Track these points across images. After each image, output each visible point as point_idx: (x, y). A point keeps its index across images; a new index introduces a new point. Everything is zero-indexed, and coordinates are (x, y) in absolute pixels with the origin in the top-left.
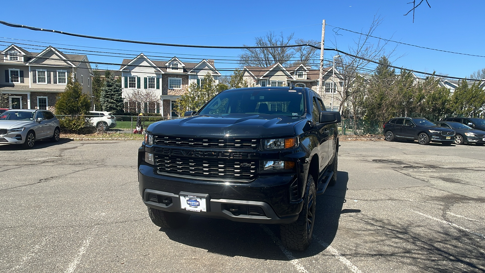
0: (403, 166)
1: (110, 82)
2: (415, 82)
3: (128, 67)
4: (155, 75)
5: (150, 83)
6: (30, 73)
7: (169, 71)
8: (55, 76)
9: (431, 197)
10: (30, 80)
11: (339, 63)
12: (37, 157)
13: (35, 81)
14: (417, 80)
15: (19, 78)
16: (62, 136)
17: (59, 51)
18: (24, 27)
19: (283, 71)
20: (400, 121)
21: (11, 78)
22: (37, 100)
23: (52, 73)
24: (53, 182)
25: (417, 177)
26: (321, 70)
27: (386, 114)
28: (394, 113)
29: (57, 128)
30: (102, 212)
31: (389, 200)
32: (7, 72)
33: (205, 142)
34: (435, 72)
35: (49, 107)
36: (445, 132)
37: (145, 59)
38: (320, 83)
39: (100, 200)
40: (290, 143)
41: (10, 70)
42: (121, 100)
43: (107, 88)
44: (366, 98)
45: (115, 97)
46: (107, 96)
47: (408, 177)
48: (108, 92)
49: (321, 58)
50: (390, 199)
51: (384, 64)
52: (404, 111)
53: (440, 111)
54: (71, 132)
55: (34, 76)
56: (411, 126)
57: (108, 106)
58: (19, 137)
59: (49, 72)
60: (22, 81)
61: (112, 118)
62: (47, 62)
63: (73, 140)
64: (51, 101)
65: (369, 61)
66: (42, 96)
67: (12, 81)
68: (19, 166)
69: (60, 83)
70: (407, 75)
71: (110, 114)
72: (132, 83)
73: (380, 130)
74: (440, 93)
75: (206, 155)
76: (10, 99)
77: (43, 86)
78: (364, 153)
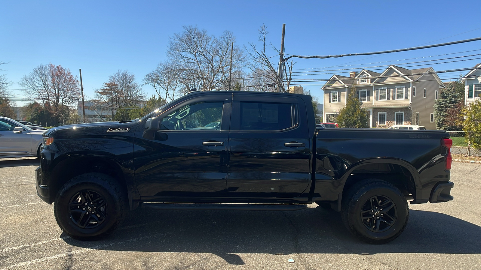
1: (445, 93)
6: (373, 92)
8: (394, 92)
10: (373, 99)
13: (377, 99)
15: (366, 97)
21: (361, 98)
22: (378, 116)
23: (391, 90)
32: (358, 93)
35: (388, 122)
41: (360, 91)
46: (440, 108)
48: (442, 104)
55: (377, 94)
57: (440, 120)
59: (388, 90)
60: (368, 100)
62: (388, 80)
64: (390, 116)
66: (382, 112)
67: (361, 101)
69: (398, 98)
72: (480, 91)
77: (384, 103)
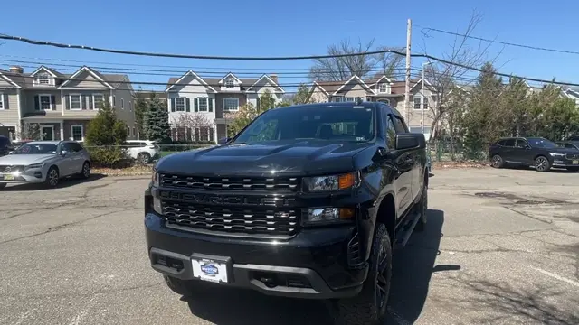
0: (516, 201)
1: (154, 105)
2: (528, 93)
3: (175, 87)
4: (207, 95)
5: (201, 105)
6: (62, 98)
7: (223, 89)
8: (91, 101)
9: (558, 246)
10: (62, 107)
11: (430, 72)
12: (56, 198)
13: (68, 108)
14: (531, 89)
15: (51, 105)
16: (93, 171)
17: (93, 71)
18: (49, 44)
19: (361, 84)
20: (511, 142)
21: (42, 105)
22: (71, 130)
23: (87, 98)
24: (65, 231)
25: (536, 216)
26: (407, 82)
27: (492, 134)
28: (502, 132)
29: (87, 162)
30: (111, 273)
31: (498, 250)
32: (37, 97)
33: (226, 183)
34: (554, 79)
36: (570, 155)
37: (194, 77)
38: (407, 97)
39: (114, 256)
40: (346, 181)
41: (40, 95)
42: (167, 126)
43: (150, 113)
44: (466, 115)
45: (160, 123)
46: (151, 121)
47: (524, 217)
48: (152, 117)
49: (407, 67)
50: (500, 250)
51: (488, 72)
52: (515, 129)
53: (562, 128)
54: (105, 166)
55: (67, 101)
56: (524, 148)
57: (152, 134)
58: (38, 174)
59: (83, 97)
60: (54, 108)
61: (156, 147)
62: (82, 84)
63: (106, 176)
64: (85, 130)
65: (468, 68)
66: (76, 125)
67: (43, 108)
68: (31, 210)
70: (518, 83)
71: (153, 144)
72: (181, 105)
73: (485, 154)
74: (562, 105)
75: (226, 201)
76: (41, 129)
77: (77, 113)
78: (464, 185)
